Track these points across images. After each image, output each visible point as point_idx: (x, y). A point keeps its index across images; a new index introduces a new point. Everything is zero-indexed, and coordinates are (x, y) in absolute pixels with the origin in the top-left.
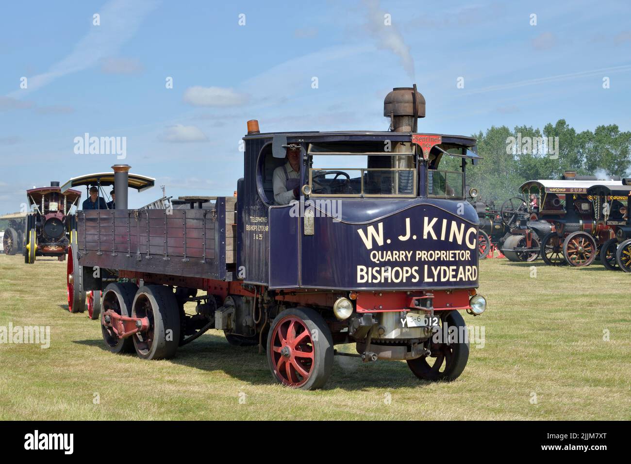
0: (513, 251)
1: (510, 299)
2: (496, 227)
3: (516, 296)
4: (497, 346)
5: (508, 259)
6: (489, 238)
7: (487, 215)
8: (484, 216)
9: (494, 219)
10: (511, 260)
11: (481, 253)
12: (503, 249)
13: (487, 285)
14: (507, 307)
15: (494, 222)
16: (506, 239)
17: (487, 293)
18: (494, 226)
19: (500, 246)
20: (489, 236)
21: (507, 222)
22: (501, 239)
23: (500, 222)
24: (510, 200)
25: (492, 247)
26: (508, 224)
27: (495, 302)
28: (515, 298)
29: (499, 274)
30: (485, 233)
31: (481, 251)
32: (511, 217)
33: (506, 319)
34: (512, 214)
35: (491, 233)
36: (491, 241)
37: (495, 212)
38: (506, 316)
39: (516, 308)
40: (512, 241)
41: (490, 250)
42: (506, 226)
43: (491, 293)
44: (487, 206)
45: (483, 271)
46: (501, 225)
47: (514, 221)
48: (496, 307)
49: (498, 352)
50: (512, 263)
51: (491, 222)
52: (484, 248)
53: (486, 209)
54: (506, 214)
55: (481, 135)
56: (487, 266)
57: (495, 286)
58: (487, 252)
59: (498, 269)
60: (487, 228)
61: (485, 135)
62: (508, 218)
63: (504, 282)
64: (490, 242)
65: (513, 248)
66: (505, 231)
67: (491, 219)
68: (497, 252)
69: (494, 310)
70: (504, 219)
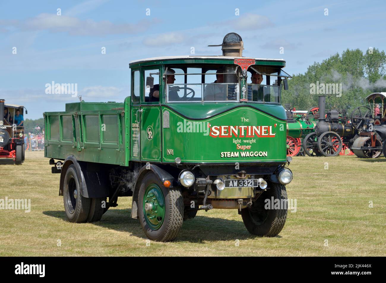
0: (361, 150)
1: (357, 188)
2: (347, 130)
3: (362, 186)
4: (343, 225)
5: (356, 156)
6: (341, 139)
7: (339, 121)
8: (337, 121)
9: (345, 123)
10: (359, 156)
11: (335, 151)
12: (353, 148)
13: (339, 177)
14: (354, 195)
15: (345, 126)
16: (355, 140)
17: (338, 183)
18: (345, 130)
19: (350, 145)
20: (341, 137)
21: (356, 126)
22: (351, 140)
23: (350, 126)
24: (359, 108)
25: (343, 146)
26: (357, 128)
27: (344, 190)
28: (360, 187)
29: (349, 168)
30: (338, 135)
31: (335, 149)
32: (359, 122)
33: (352, 204)
34: (360, 120)
35: (343, 135)
36: (344, 141)
37: (346, 118)
38: (352, 201)
39: (361, 195)
40: (359, 141)
41: (342, 149)
42: (354, 129)
43: (342, 183)
44: (340, 113)
45: (336, 165)
46: (351, 129)
47: (362, 125)
48: (344, 195)
49: (344, 231)
50: (360, 159)
51: (343, 126)
52: (337, 147)
53: (339, 116)
54: (355, 120)
55: (338, 55)
56: (339, 162)
57: (345, 178)
58: (339, 150)
59: (348, 164)
60: (340, 131)
61: (341, 56)
62: (357, 123)
63: (352, 174)
64: (342, 142)
65: (360, 147)
66: (354, 134)
67: (343, 124)
68: (348, 150)
69: (343, 197)
70: (354, 124)
